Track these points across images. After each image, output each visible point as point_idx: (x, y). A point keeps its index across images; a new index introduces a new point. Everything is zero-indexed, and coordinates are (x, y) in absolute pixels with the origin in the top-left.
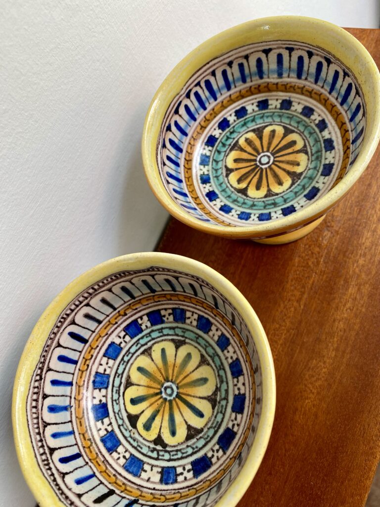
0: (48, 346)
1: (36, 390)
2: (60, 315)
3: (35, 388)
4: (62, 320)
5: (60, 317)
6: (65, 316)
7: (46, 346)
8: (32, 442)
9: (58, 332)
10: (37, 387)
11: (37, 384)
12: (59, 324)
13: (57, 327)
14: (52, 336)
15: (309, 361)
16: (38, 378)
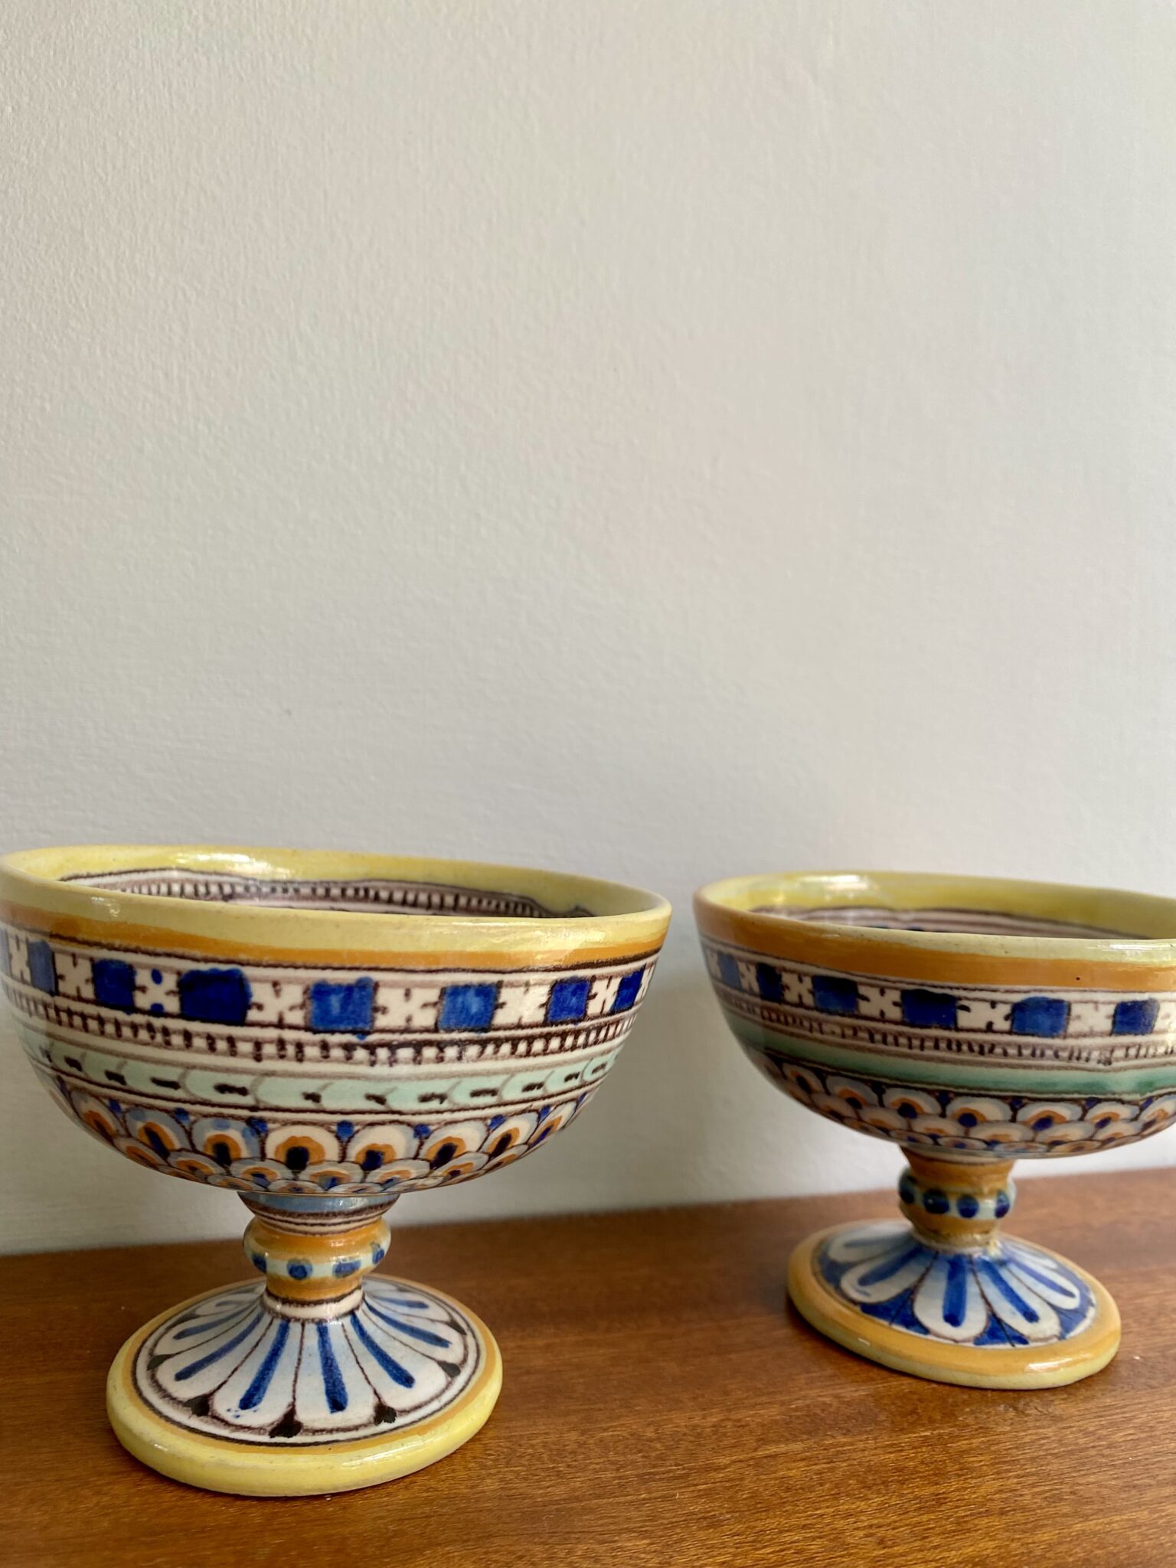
0: (297, 891)
1: (202, 889)
2: (370, 880)
3: (207, 885)
4: (362, 893)
5: (366, 884)
6: (372, 893)
7: (296, 886)
8: (110, 874)
9: (334, 899)
10: (208, 893)
11: (214, 889)
12: (350, 892)
13: (343, 891)
14: (321, 891)
15: (629, 1530)
16: (227, 890)
